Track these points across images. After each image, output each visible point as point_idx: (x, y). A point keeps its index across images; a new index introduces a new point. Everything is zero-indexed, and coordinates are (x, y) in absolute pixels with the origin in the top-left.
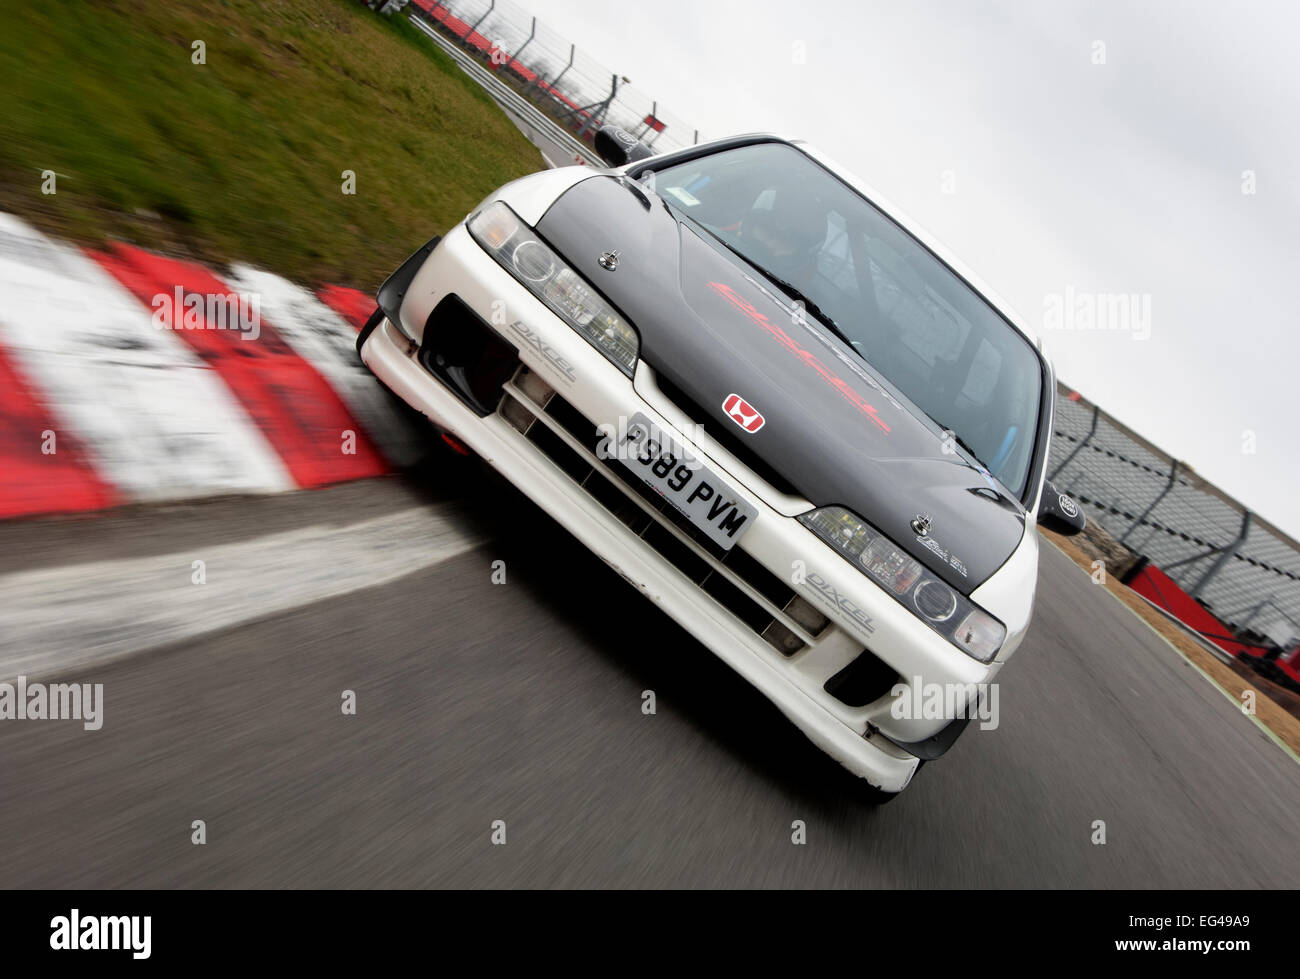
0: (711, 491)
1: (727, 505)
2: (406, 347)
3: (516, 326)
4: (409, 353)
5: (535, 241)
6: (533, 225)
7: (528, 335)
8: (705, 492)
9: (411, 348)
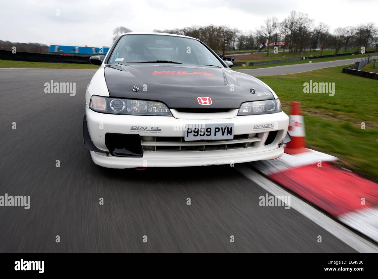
0: (219, 128)
1: (225, 128)
2: (105, 154)
3: (132, 128)
4: (108, 155)
5: (113, 100)
6: (109, 96)
7: (138, 128)
8: (217, 130)
9: (107, 154)
